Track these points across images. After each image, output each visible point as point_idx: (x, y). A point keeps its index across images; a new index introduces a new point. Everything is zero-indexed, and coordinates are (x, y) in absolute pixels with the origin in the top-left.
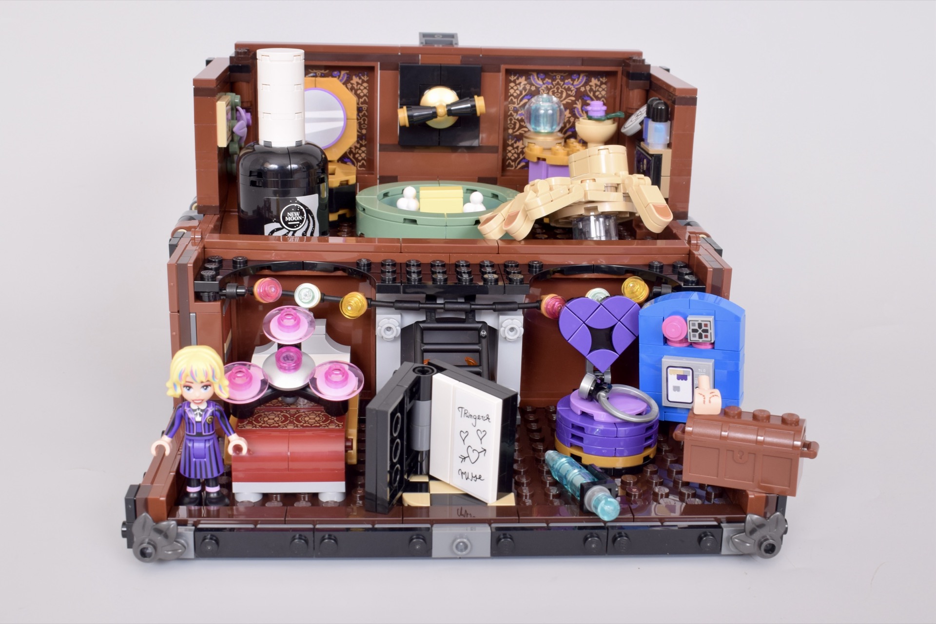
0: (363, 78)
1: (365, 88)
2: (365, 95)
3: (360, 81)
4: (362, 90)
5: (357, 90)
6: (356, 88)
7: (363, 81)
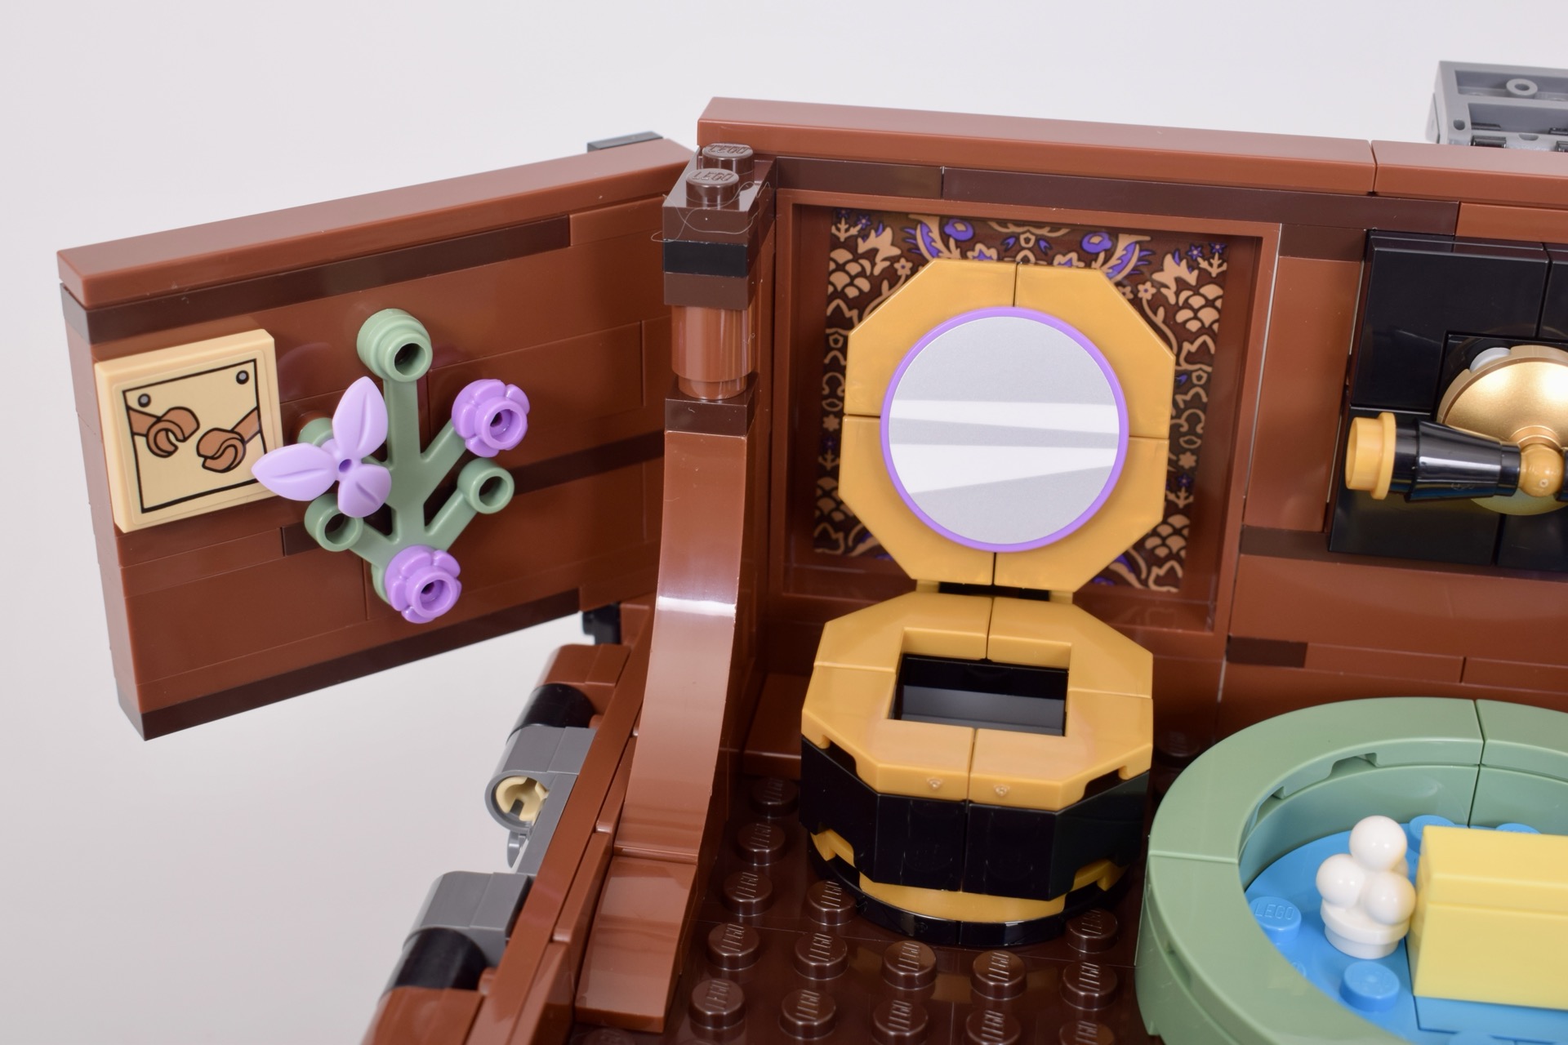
0: (1204, 264)
1: (1210, 303)
2: (1203, 330)
3: (1192, 278)
4: (1196, 311)
5: (1177, 308)
6: (1172, 300)
7: (1205, 278)
